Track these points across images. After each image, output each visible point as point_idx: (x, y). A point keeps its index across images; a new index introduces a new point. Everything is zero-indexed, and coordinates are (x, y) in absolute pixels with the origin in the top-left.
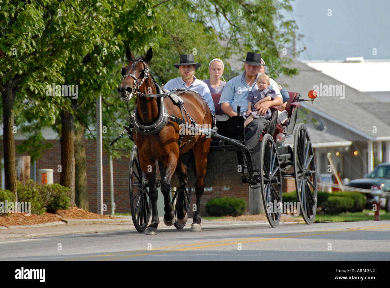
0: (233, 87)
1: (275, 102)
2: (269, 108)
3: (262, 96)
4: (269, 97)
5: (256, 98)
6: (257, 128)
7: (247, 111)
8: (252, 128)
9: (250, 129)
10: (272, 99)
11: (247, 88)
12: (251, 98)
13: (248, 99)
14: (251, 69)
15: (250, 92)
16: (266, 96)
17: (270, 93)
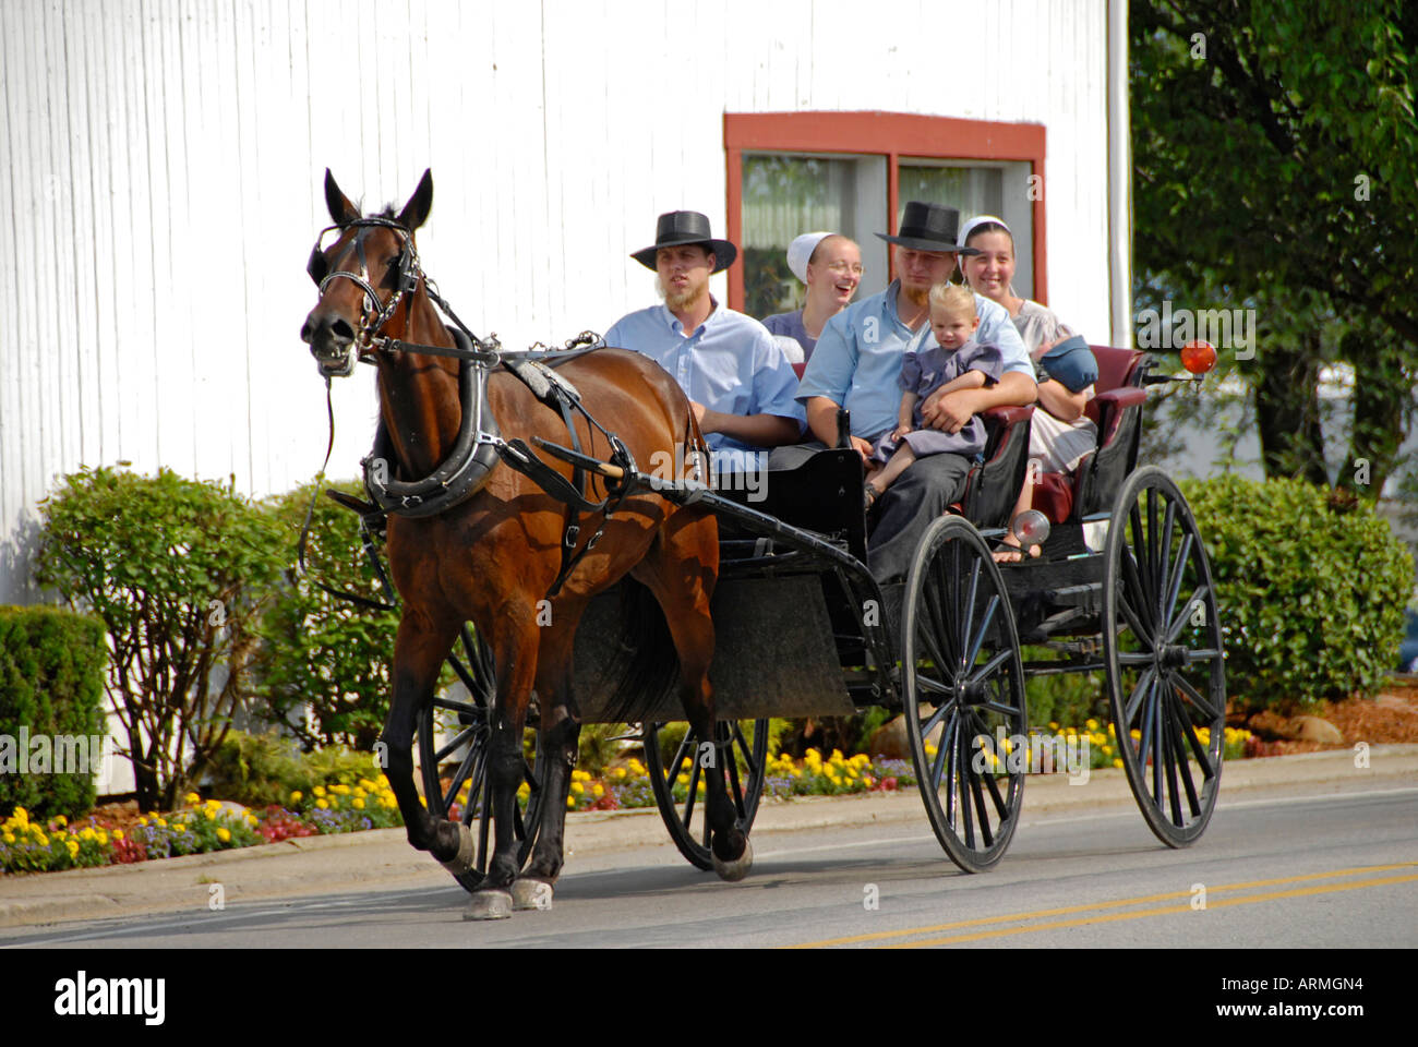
0: (849, 337)
1: (1000, 392)
2: (978, 414)
3: (951, 369)
4: (977, 376)
5: (930, 377)
6: (923, 492)
7: (896, 427)
8: (904, 494)
9: (896, 498)
10: (990, 382)
11: (903, 338)
12: (911, 380)
13: (903, 381)
14: (916, 265)
15: (911, 357)
16: (965, 368)
17: (980, 357)
